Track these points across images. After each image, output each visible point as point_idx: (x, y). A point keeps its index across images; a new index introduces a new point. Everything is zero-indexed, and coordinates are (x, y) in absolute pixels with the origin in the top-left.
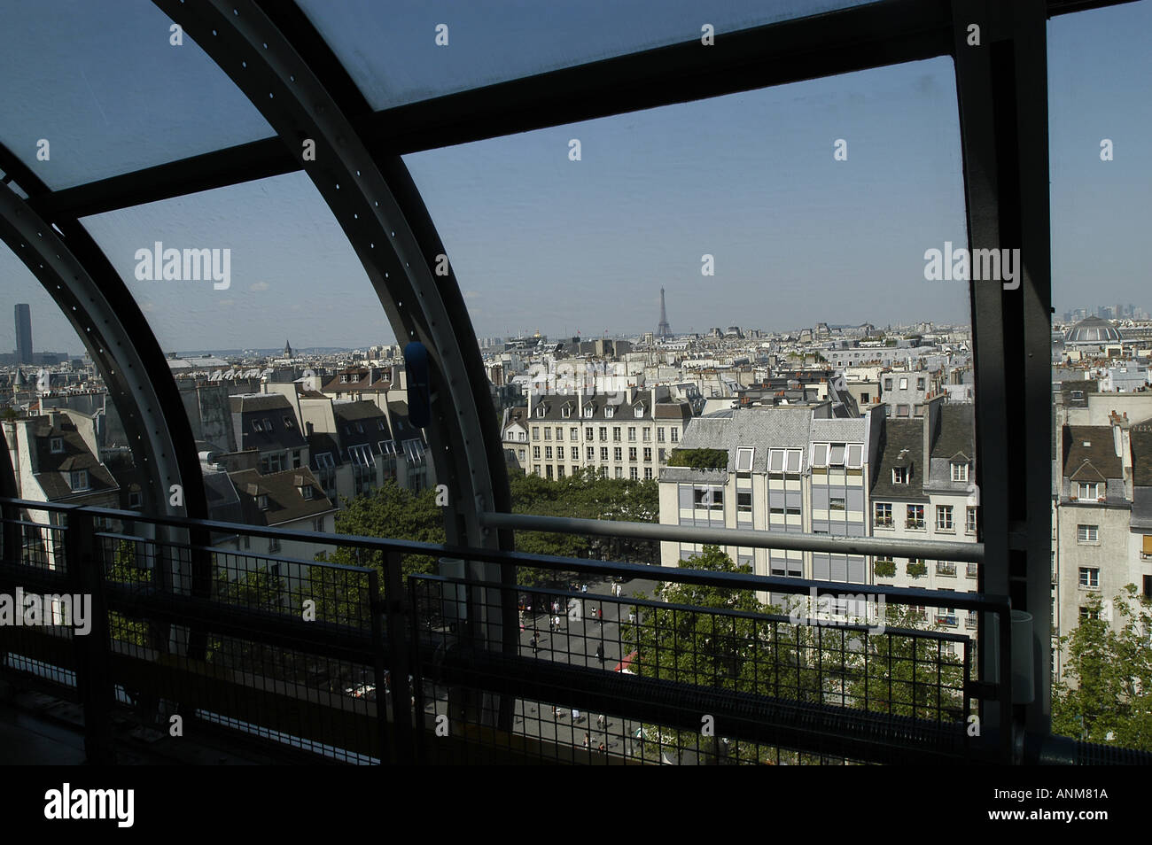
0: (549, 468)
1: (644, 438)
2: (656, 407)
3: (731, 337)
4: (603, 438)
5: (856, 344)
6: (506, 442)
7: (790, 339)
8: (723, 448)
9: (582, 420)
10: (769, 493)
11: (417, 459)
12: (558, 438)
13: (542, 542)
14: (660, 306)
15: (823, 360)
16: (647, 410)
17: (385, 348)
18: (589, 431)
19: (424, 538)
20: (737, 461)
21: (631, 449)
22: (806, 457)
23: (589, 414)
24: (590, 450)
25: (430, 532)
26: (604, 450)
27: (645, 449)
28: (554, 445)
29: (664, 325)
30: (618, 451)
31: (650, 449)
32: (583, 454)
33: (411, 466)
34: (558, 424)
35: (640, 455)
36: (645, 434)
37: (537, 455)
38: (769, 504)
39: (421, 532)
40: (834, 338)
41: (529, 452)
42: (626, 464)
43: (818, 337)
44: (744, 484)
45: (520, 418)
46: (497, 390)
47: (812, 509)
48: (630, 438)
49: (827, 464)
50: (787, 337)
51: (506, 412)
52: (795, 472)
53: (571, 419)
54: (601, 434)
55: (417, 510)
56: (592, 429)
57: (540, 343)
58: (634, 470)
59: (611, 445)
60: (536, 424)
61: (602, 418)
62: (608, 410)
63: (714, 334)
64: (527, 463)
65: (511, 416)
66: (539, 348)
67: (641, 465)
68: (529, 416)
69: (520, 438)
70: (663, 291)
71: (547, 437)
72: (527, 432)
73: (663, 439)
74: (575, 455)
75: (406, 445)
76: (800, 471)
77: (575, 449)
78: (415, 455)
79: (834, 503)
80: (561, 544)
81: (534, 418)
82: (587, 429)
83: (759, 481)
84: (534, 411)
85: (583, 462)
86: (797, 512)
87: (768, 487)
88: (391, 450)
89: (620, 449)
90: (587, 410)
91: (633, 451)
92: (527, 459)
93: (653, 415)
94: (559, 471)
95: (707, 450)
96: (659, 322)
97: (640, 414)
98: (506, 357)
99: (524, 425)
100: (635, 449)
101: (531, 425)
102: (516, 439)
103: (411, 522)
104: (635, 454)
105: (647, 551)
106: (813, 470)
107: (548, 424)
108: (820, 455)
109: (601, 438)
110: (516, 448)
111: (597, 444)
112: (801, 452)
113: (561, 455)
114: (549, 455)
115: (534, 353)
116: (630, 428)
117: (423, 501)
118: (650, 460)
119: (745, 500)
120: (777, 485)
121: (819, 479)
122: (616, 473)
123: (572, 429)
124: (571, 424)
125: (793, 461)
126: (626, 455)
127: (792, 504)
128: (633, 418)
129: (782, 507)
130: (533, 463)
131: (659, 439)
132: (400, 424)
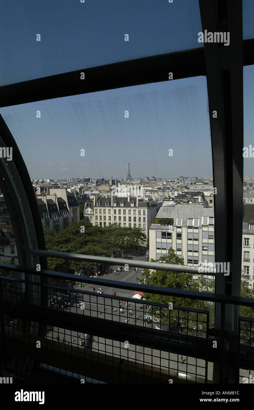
0: (101, 223)
1: (134, 214)
2: (138, 203)
3: (152, 180)
4: (120, 213)
5: (195, 184)
6: (86, 214)
7: (171, 181)
8: (171, 218)
9: (113, 207)
10: (187, 233)
11: (56, 220)
12: (104, 213)
13: (102, 249)
14: (128, 169)
15: (188, 188)
16: (135, 204)
17: (35, 181)
18: (115, 211)
19: (62, 247)
20: (176, 222)
21: (129, 217)
22: (200, 221)
23: (115, 205)
24: (115, 217)
25: (63, 245)
26: (120, 217)
27: (134, 217)
28: (103, 215)
29: (129, 175)
30: (125, 218)
31: (136, 217)
32: (112, 219)
33: (54, 222)
34: (104, 208)
35: (132, 219)
36: (134, 212)
37: (97, 219)
38: (187, 237)
39: (60, 246)
40: (186, 181)
41: (94, 218)
42: (127, 222)
43: (181, 181)
44: (179, 230)
45: (91, 206)
46: (81, 196)
47: (202, 239)
48: (129, 213)
49: (208, 224)
50: (170, 180)
51: (86, 204)
52: (197, 226)
53: (108, 207)
54: (119, 212)
55: (58, 238)
56: (116, 210)
57: (91, 180)
58: (130, 224)
59: (122, 216)
60: (97, 208)
61: (119, 206)
62: (121, 203)
63: (146, 179)
64: (93, 221)
65: (87, 205)
66: (90, 182)
67: (132, 223)
68: (94, 205)
69: (91, 213)
70: (129, 164)
71: (100, 213)
72: (93, 211)
73: (140, 214)
74: (110, 219)
75: (52, 215)
76: (199, 226)
77: (110, 217)
78: (56, 218)
79: (210, 237)
80: (108, 250)
81: (96, 206)
82: (114, 210)
83: (184, 229)
84: (96, 204)
85: (112, 221)
86: (197, 240)
87: (187, 231)
88: (48, 216)
89: (125, 217)
90: (114, 203)
91: (130, 218)
92: (93, 220)
93: (137, 206)
94: (104, 224)
95: (166, 218)
96: (128, 174)
97: (132, 205)
98: (82, 185)
99: (92, 208)
100: (131, 217)
101: (95, 208)
102: (89, 213)
103: (57, 242)
104: (131, 219)
105: (135, 252)
106: (203, 226)
107: (100, 208)
108: (205, 221)
109: (119, 213)
110: (89, 216)
111: (117, 215)
112: (199, 220)
113: (105, 219)
114: (101, 219)
115: (89, 184)
116: (129, 210)
117: (60, 235)
118: (136, 221)
119: (179, 236)
120: (190, 230)
121: (205, 229)
122: (124, 225)
123: (109, 210)
124: (109, 208)
125: (196, 223)
126: (127, 219)
127: (195, 237)
128: (130, 207)
129: (192, 238)
130: (95, 221)
131: (139, 214)
132: (51, 207)
